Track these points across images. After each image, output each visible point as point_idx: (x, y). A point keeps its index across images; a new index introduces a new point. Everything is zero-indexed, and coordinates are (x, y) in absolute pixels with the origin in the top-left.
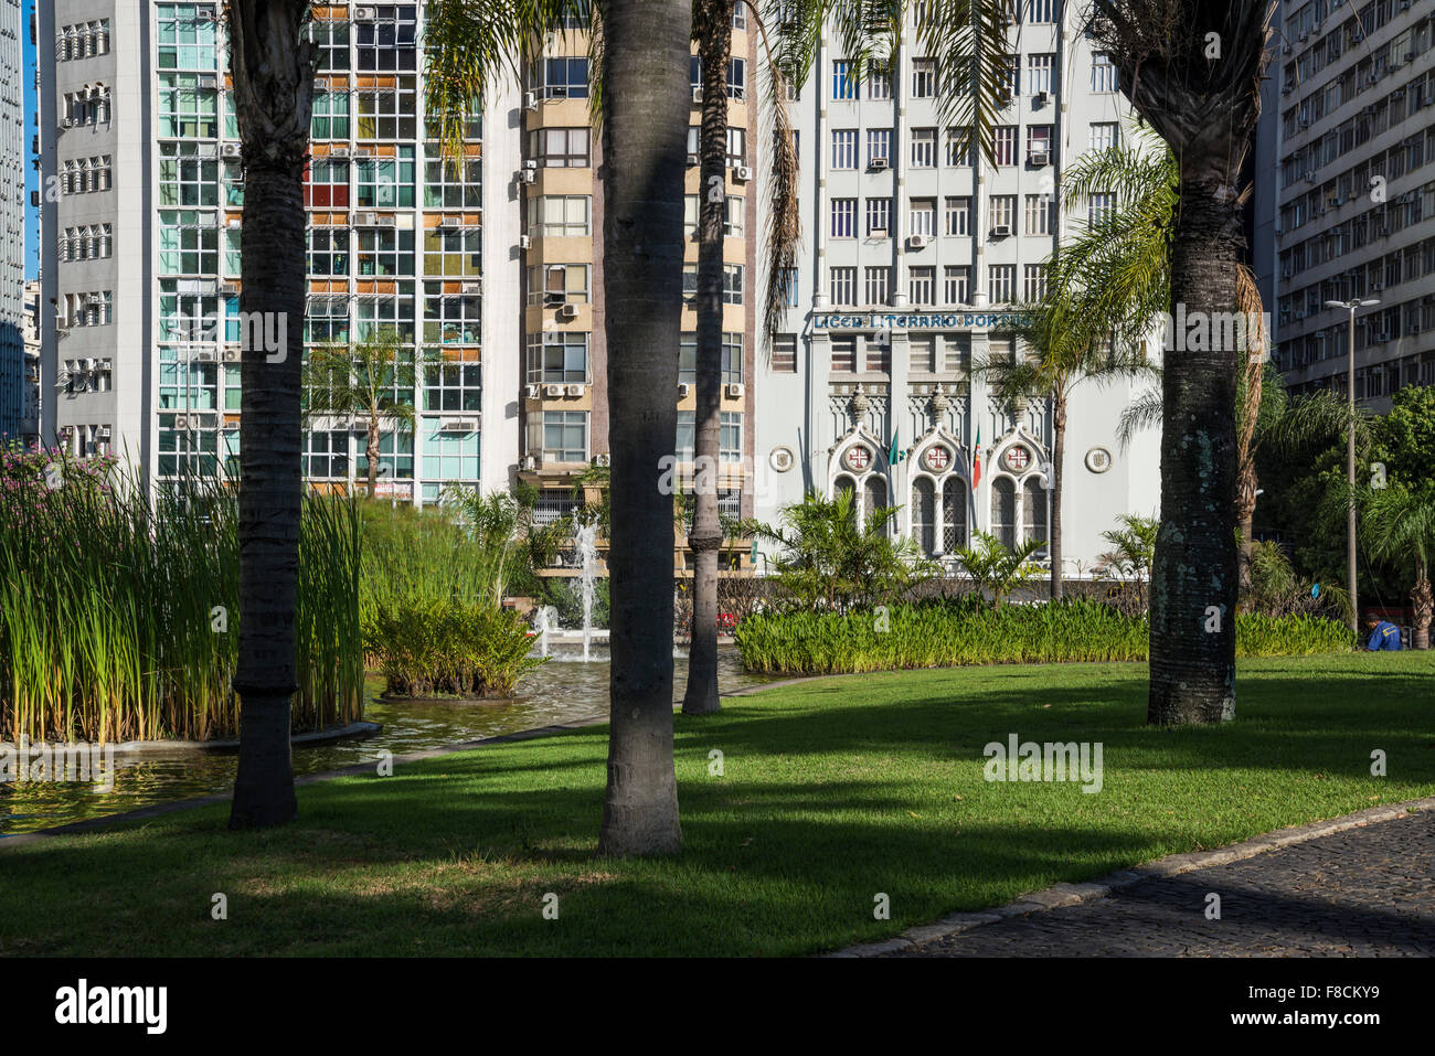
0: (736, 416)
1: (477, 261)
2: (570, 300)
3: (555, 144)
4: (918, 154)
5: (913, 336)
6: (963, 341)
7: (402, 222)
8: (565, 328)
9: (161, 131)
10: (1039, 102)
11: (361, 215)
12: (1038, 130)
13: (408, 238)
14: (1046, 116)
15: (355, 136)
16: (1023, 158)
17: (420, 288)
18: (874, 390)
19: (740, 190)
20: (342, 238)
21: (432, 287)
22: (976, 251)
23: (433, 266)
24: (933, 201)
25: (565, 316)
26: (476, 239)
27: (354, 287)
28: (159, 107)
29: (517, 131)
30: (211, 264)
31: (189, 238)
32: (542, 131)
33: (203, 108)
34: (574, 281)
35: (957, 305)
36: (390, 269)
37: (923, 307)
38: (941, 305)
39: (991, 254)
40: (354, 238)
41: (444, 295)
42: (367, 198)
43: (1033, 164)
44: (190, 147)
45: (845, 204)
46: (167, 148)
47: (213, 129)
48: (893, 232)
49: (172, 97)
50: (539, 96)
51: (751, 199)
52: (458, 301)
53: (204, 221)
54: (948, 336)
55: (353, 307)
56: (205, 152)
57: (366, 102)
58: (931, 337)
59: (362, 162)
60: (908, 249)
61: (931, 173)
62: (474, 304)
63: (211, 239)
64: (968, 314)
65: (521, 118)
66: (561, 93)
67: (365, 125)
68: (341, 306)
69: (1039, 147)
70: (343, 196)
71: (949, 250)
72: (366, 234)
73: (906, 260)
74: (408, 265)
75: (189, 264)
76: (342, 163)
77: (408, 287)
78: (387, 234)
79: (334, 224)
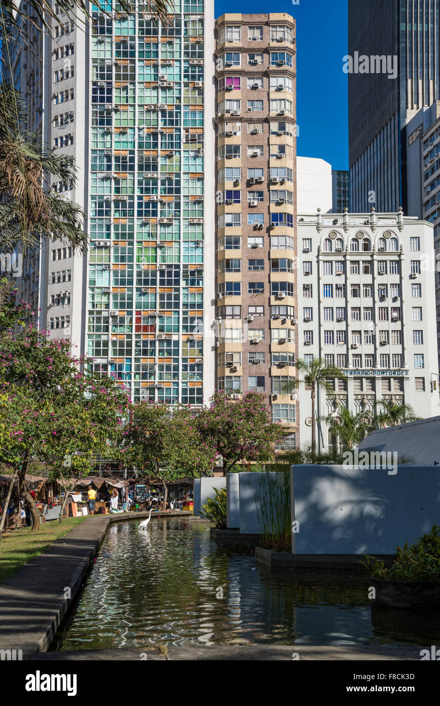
0: (294, 405)
1: (201, 351)
2: (234, 365)
3: (229, 311)
4: (354, 316)
5: (355, 378)
6: (372, 380)
7: (174, 338)
8: (232, 374)
9: (89, 307)
10: (395, 300)
11: (160, 336)
12: (394, 309)
13: (177, 343)
14: (397, 304)
15: (158, 308)
16: (390, 318)
17: (181, 360)
18: (342, 397)
19: (293, 327)
20: (153, 343)
21: (185, 360)
22: (375, 349)
23: (185, 352)
24: (360, 332)
25: (234, 370)
26: (201, 343)
27: (157, 360)
28: (89, 299)
29: (214, 307)
30: (106, 353)
31: (98, 344)
32: (224, 307)
33: (105, 299)
34: (236, 358)
35: (369, 368)
36: (169, 354)
37: (359, 368)
38: (364, 368)
39: (381, 350)
40: (157, 343)
41: (189, 363)
42: (161, 330)
43: (393, 320)
44: (100, 312)
45: (329, 332)
46: (91, 313)
47: (107, 306)
48: (346, 342)
49: (93, 295)
50: (223, 295)
51: (296, 330)
52: (194, 365)
53: (104, 338)
54: (367, 378)
55: (157, 368)
56: (105, 314)
57: (162, 297)
58: (361, 379)
59: (160, 317)
60: (352, 348)
61: (358, 322)
62: (200, 366)
63: (106, 344)
64: (374, 371)
65: (215, 303)
66: (231, 294)
67: (162, 305)
68: (152, 367)
69: (395, 314)
70: (153, 328)
71: (366, 349)
72: (161, 341)
73: (351, 352)
74: (177, 352)
75: (98, 353)
76: (154, 317)
77: (177, 360)
78: (169, 342)
79: (150, 338)
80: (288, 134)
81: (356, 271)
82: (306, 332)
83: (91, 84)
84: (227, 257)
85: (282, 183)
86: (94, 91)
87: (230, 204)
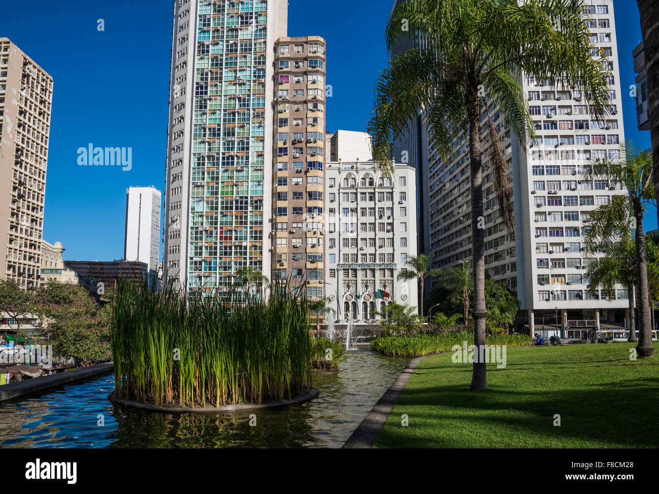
0: (321, 288)
1: (261, 253)
2: (283, 261)
3: (279, 226)
4: (362, 229)
5: (362, 270)
6: (373, 271)
7: (244, 244)
8: (281, 267)
9: (191, 225)
10: (389, 218)
11: (235, 243)
12: (389, 224)
13: (246, 247)
14: (390, 221)
15: (234, 225)
16: (386, 230)
17: (248, 259)
18: (353, 282)
19: (322, 237)
20: (230, 248)
21: (251, 258)
22: (376, 250)
23: (251, 253)
24: (366, 239)
25: (282, 265)
26: (261, 248)
27: (233, 259)
28: (191, 219)
29: (270, 223)
30: (201, 254)
31: (196, 248)
32: (276, 223)
33: (200, 219)
34: (284, 257)
35: (372, 263)
36: (241, 254)
37: (364, 263)
38: (368, 262)
39: (379, 251)
40: (233, 247)
41: (253, 260)
42: (236, 239)
43: (388, 231)
44: (197, 228)
45: (346, 240)
46: (192, 228)
47: (202, 224)
48: (357, 246)
49: (194, 217)
50: (276, 216)
51: (324, 239)
52: (257, 262)
53: (200, 244)
54: (370, 269)
55: (233, 263)
56: (200, 229)
57: (237, 217)
58: (366, 270)
59: (235, 231)
60: (360, 250)
61: (365, 233)
62: (261, 262)
63: (201, 248)
64: (374, 265)
65: (271, 221)
66: (281, 215)
67: (236, 223)
68: (230, 263)
69: (389, 227)
70: (231, 238)
71: (370, 250)
72: (236, 247)
73: (360, 252)
74: (245, 253)
75: (196, 254)
76: (231, 231)
77: (245, 259)
78: (241, 247)
79: (228, 245)
80: (319, 110)
81: (364, 199)
82: (331, 239)
83: (195, 84)
84: (278, 191)
85: (315, 142)
86: (197, 88)
87: (281, 156)
